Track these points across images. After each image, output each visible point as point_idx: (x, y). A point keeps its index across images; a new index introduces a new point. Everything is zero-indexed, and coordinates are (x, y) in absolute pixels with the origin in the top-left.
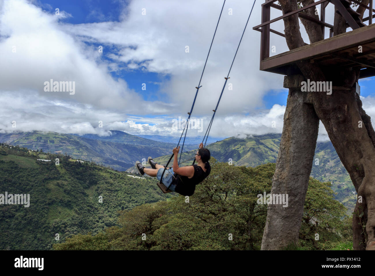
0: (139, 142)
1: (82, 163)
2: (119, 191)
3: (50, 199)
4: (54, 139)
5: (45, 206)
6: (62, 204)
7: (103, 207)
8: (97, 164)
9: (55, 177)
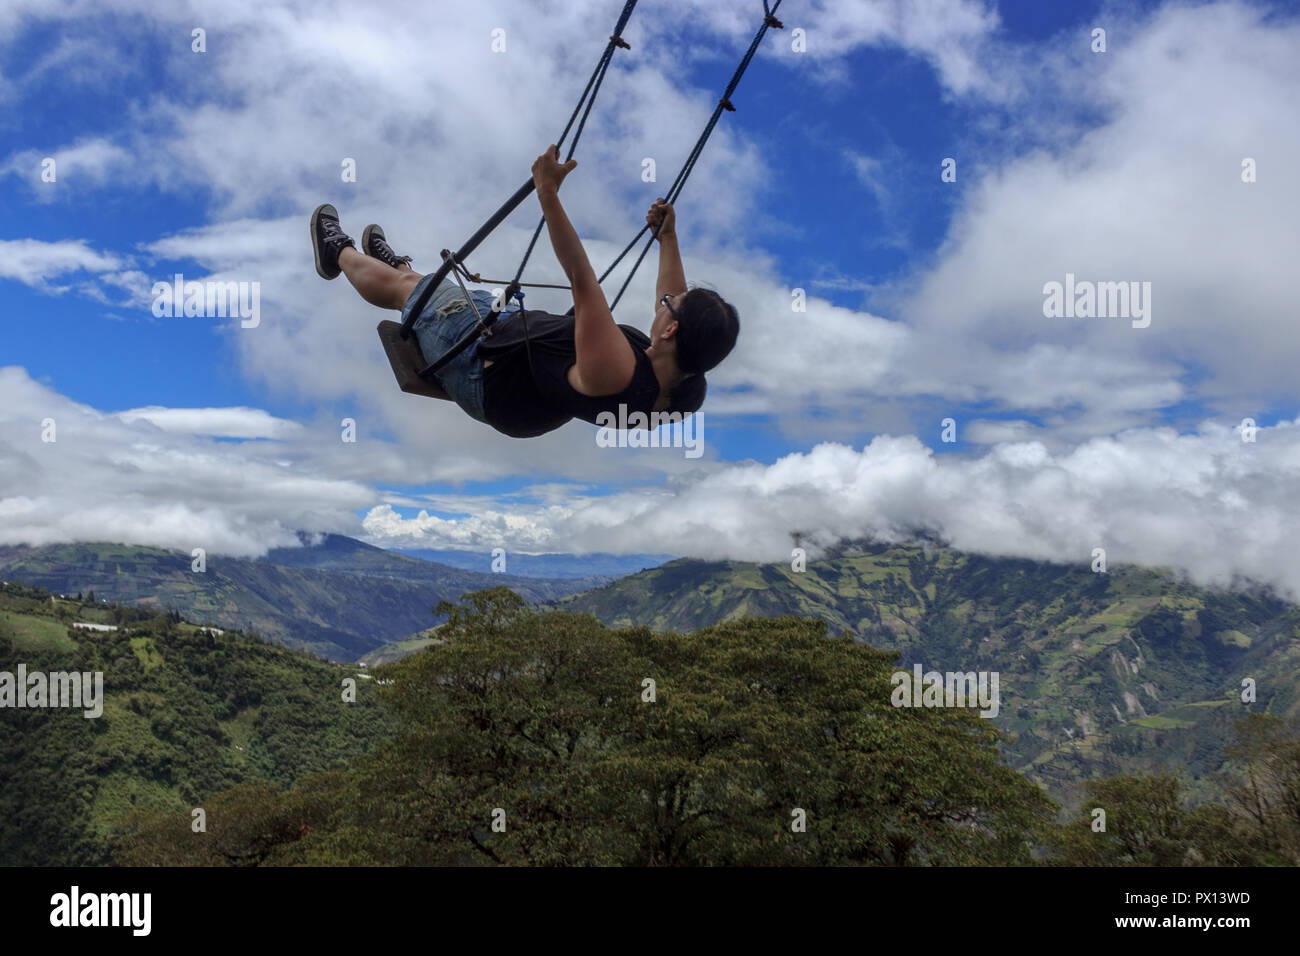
0: (403, 571)
1: (217, 634)
2: (329, 725)
3: (104, 754)
4: (137, 560)
5: (87, 777)
6: (143, 769)
7: (276, 780)
8: (266, 642)
9: (126, 679)
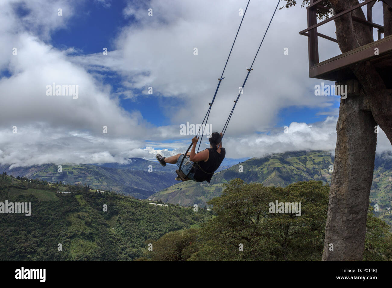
0: (159, 168)
1: (102, 193)
2: (141, 220)
3: (71, 232)
4: (73, 170)
5: (67, 240)
6: (84, 236)
7: (126, 238)
8: (118, 194)
9: (75, 209)
